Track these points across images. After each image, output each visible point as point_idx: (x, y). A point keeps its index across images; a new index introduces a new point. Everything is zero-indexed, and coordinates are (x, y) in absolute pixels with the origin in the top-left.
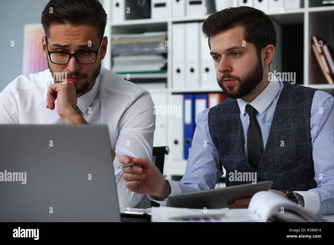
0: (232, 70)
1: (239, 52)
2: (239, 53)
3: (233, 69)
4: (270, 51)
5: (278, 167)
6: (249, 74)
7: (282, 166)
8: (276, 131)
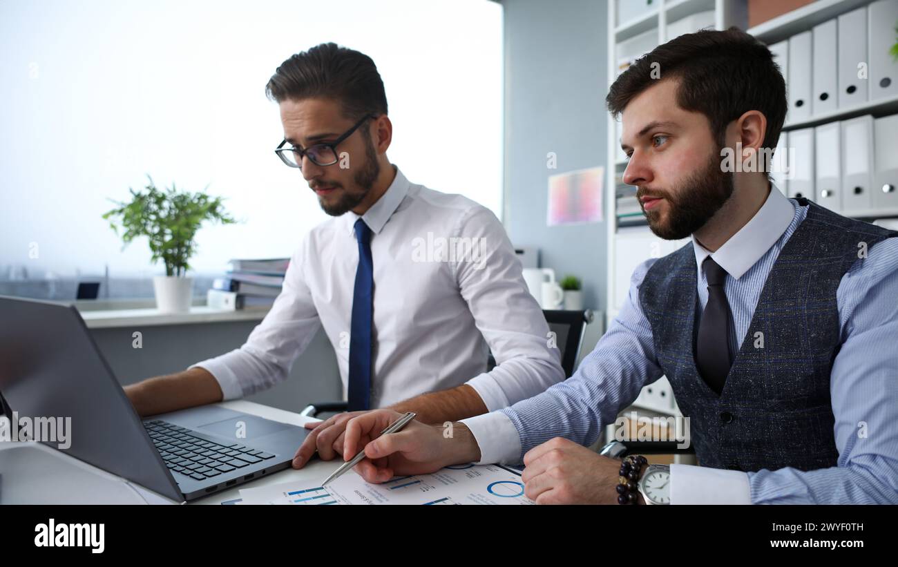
0: (652, 177)
1: (664, 135)
2: (664, 137)
3: (654, 174)
4: (752, 126)
5: (771, 399)
6: (690, 183)
7: (779, 398)
8: (767, 316)
